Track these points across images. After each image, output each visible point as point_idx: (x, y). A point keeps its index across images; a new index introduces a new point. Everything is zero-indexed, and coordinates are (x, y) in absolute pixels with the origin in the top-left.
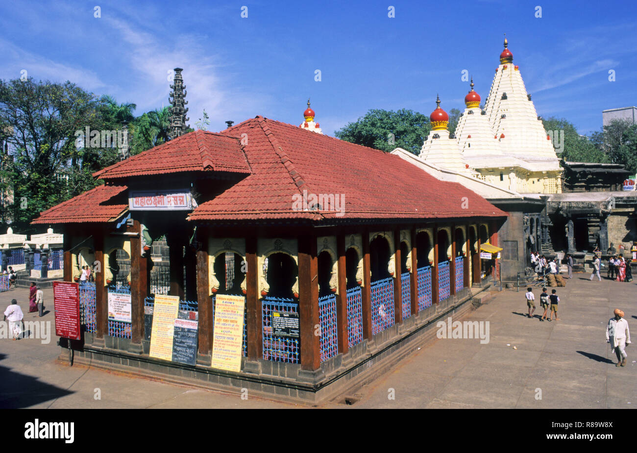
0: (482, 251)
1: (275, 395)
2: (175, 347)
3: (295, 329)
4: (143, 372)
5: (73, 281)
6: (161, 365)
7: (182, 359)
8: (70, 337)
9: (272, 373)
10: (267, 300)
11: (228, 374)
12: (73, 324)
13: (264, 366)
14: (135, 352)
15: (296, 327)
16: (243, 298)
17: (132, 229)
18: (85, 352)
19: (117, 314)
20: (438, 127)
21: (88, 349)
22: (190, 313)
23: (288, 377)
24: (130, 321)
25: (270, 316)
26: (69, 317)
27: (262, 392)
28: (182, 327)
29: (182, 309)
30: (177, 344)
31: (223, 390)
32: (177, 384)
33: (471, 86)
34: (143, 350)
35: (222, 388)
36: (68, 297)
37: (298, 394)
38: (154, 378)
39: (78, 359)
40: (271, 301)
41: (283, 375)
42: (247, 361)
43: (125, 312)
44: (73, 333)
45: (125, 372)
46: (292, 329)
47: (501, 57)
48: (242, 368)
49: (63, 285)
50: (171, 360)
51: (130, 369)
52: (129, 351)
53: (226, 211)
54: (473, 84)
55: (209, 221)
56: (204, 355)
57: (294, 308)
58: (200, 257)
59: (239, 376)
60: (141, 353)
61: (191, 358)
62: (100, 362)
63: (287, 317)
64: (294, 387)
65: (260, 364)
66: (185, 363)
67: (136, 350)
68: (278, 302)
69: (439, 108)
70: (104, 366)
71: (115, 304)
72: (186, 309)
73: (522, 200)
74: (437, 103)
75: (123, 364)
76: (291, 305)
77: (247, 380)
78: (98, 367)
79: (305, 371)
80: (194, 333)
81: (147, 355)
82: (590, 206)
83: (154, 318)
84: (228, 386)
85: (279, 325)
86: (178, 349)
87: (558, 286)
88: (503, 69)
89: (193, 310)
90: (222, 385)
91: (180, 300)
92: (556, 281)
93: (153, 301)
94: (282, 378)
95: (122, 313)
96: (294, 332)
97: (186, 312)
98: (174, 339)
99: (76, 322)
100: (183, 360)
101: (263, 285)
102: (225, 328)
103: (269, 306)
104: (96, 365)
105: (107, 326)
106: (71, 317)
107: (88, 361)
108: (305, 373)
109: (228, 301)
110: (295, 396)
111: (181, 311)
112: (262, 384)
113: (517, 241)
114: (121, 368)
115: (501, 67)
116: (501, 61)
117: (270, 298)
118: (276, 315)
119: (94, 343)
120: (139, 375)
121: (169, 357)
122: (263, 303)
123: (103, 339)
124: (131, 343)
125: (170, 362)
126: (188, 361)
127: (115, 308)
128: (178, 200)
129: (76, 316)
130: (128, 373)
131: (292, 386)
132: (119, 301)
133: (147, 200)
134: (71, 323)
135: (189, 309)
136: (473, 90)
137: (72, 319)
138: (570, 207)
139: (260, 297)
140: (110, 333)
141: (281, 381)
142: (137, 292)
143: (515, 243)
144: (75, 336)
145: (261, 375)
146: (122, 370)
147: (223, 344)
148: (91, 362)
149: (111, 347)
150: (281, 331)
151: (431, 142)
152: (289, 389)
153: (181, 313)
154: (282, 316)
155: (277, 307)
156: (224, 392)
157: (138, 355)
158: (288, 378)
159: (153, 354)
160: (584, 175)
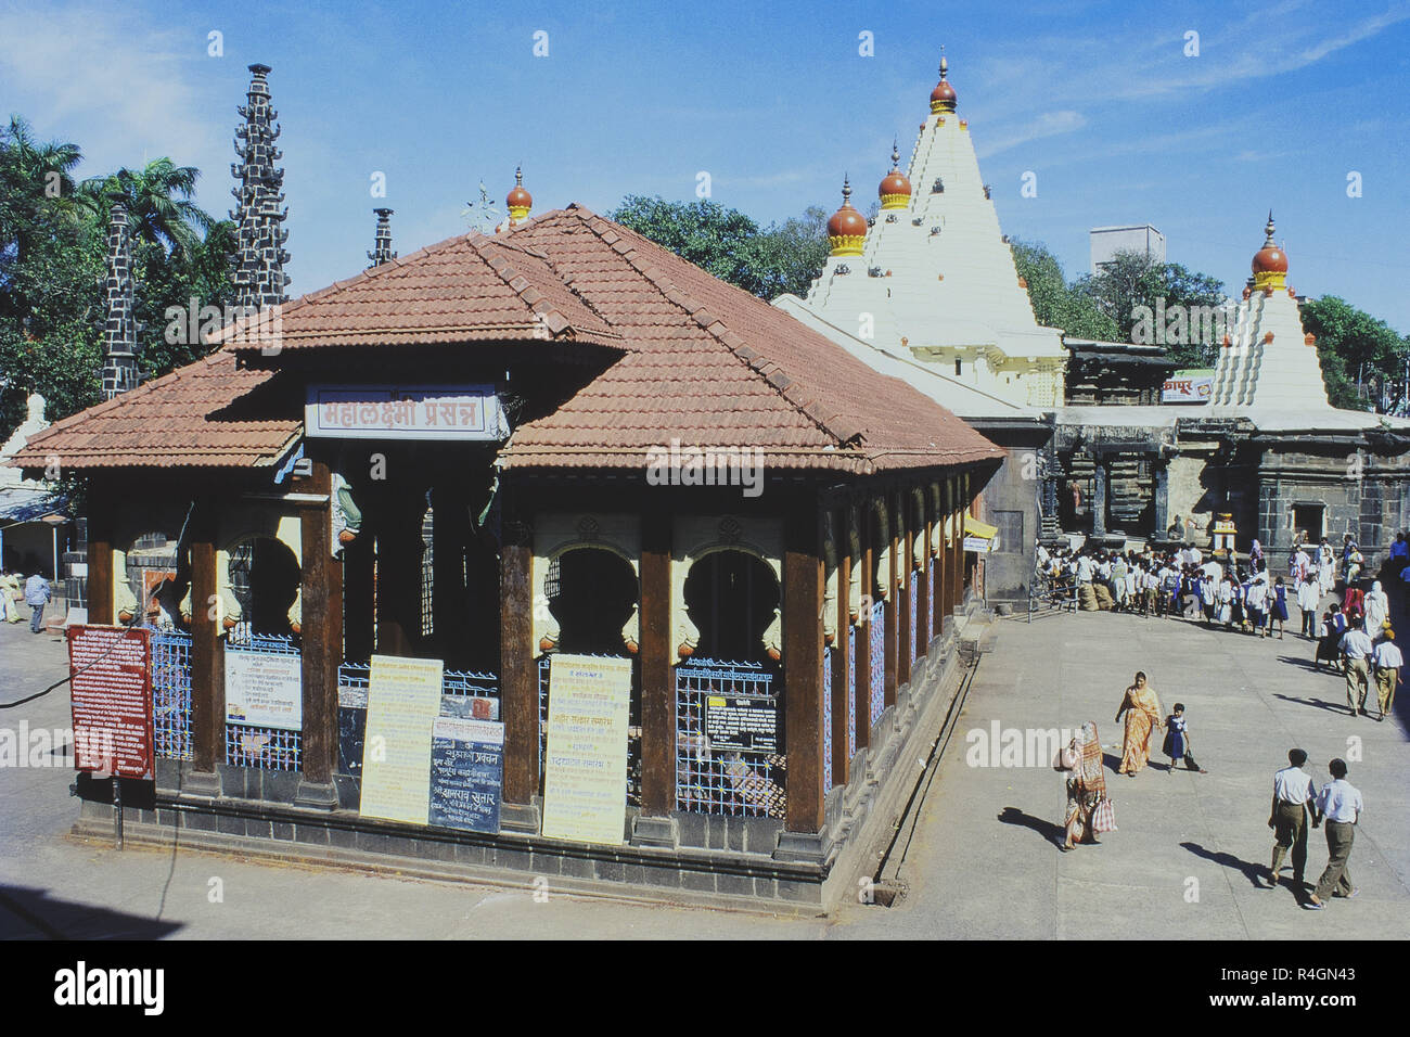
0: (968, 534)
1: (715, 895)
2: (438, 790)
3: (767, 735)
4: (339, 856)
5: (117, 624)
6: (391, 835)
7: (460, 820)
8: (121, 771)
9: (707, 843)
10: (691, 667)
11: (591, 851)
12: (131, 739)
13: (684, 826)
14: (317, 806)
15: (768, 731)
16: (628, 663)
17: (306, 484)
18: (157, 810)
19: (253, 707)
20: (846, 248)
21: (167, 802)
22: (476, 702)
23: (749, 850)
24: (299, 727)
25: (699, 705)
26: (119, 720)
27: (681, 891)
28: (460, 738)
29: (448, 691)
30: (442, 781)
31: (575, 891)
32: (446, 883)
33: (893, 158)
34: (336, 800)
35: (571, 885)
36: (117, 668)
37: (776, 889)
38: (376, 870)
39: (137, 830)
40: (700, 668)
41: (736, 846)
42: (639, 815)
43: (278, 702)
44: (129, 762)
45: (287, 859)
46: (757, 735)
47: (933, 98)
48: (628, 836)
49: (101, 633)
50: (426, 823)
51: (301, 850)
52: (296, 804)
53: (604, 445)
54: (897, 155)
55: (566, 469)
56: (519, 807)
57: (762, 687)
58: (511, 560)
59: (619, 854)
60: (332, 808)
61: (484, 814)
62: (206, 833)
63: (744, 707)
64: (770, 874)
65: (674, 822)
66: (469, 830)
67: (319, 801)
68: (720, 671)
69: (848, 205)
70: (219, 846)
71: (246, 681)
72: (459, 692)
73: (1036, 422)
74: (845, 193)
75: (277, 836)
76: (754, 677)
77: (642, 864)
78: (201, 848)
79: (793, 835)
80: (492, 751)
81: (351, 812)
82: (1141, 436)
83: (368, 716)
84: (586, 881)
85: (724, 726)
86: (447, 793)
87: (1101, 609)
88: (937, 126)
89: (481, 694)
90: (569, 878)
91: (445, 670)
92: (1097, 597)
93: (366, 674)
94: (735, 854)
95: (270, 705)
96: (762, 744)
97: (463, 700)
98: (433, 768)
99: (143, 734)
100: (462, 821)
101: (683, 631)
102: (577, 738)
103: (694, 682)
104: (196, 843)
105: (223, 738)
106: (125, 720)
107: (166, 834)
108: (796, 840)
109: (584, 671)
110: (770, 894)
111: (448, 697)
112: (681, 872)
113: (1022, 512)
114: (273, 848)
115: (932, 119)
116: (932, 107)
117: (697, 662)
118: (716, 702)
119: (188, 786)
120: (328, 864)
121: (419, 816)
122: (679, 674)
123: (216, 774)
124: (301, 783)
125: (425, 827)
126: (477, 824)
127: (248, 693)
128: (458, 414)
129: (144, 716)
130: (295, 860)
131: (763, 871)
132: (261, 673)
133: (362, 412)
134: (125, 736)
135: (470, 693)
136: (897, 169)
137: (129, 726)
138: (1102, 438)
139: (675, 659)
140: (231, 759)
141: (737, 861)
142: (321, 650)
143: (1016, 516)
144: (138, 770)
145: (679, 849)
146: (276, 853)
147: (572, 778)
148: (177, 835)
149: (241, 795)
150: (727, 741)
151: (831, 283)
152: (754, 879)
153: (448, 702)
154: (731, 703)
155: (716, 684)
156: (580, 895)
157: (327, 812)
158: (749, 854)
159: (371, 807)
160: (1095, 366)
